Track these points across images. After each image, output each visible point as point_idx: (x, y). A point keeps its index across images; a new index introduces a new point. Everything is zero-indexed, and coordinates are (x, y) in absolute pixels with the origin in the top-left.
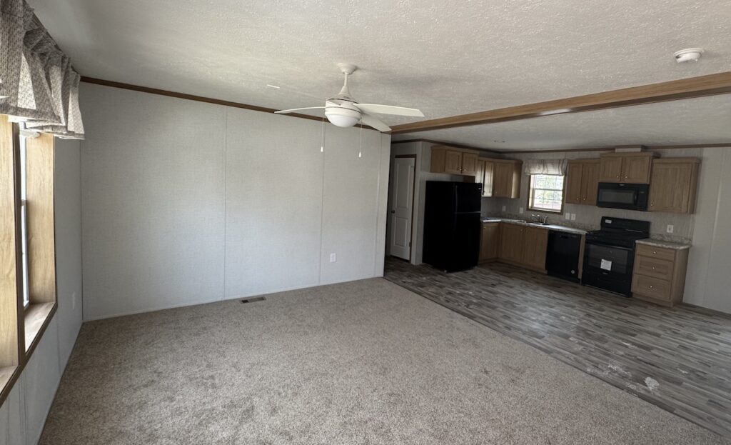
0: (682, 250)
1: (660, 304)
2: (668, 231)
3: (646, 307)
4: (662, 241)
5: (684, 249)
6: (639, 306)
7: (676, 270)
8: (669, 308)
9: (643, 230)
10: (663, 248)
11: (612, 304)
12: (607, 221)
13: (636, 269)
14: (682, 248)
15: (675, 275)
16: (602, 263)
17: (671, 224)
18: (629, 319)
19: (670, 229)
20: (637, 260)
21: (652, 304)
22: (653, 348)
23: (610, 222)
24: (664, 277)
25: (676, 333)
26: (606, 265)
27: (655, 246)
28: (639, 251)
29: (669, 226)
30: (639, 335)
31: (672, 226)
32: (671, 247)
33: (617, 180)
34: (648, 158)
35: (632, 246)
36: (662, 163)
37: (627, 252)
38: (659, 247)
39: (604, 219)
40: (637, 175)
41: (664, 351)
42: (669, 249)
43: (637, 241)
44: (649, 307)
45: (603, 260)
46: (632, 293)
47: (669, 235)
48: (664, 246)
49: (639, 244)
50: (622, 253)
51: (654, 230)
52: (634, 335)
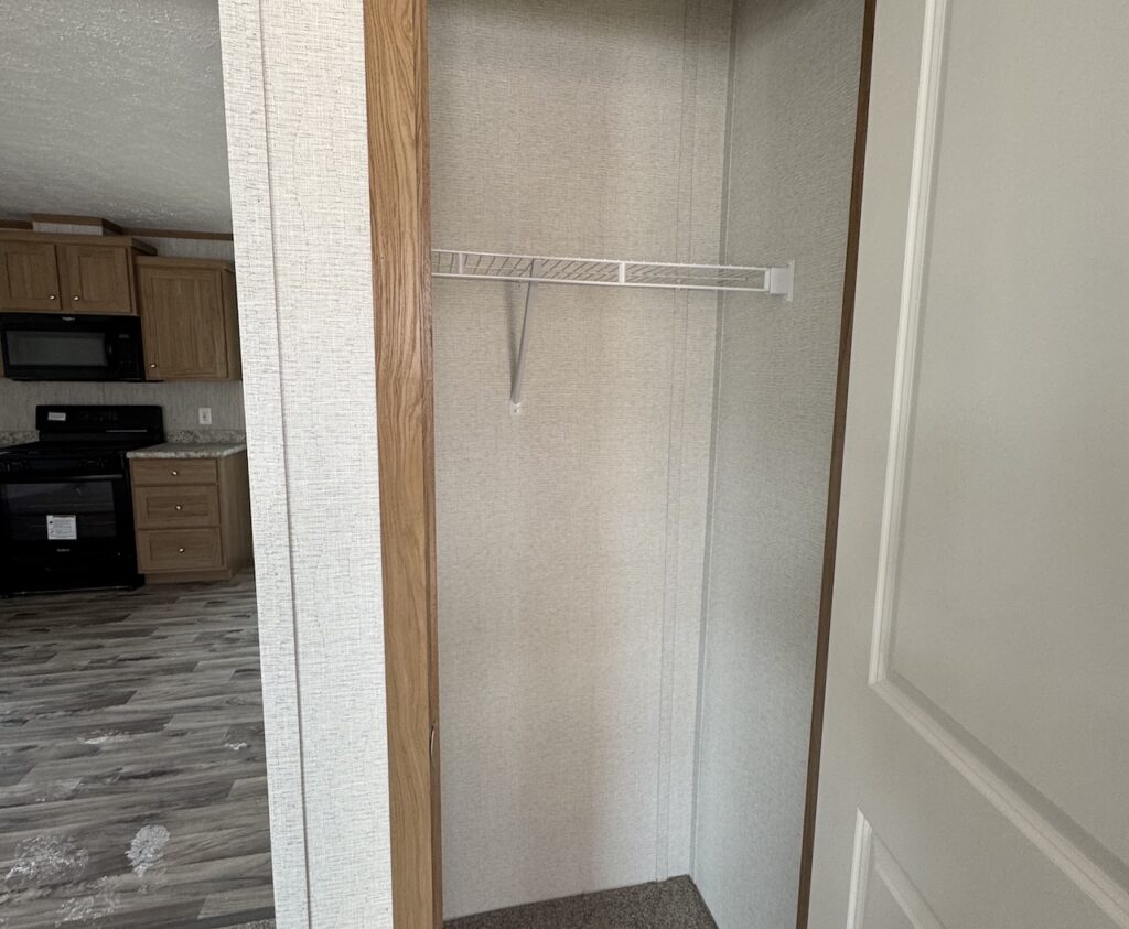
0: (228, 456)
1: (206, 579)
2: (202, 422)
3: (173, 601)
4: (194, 445)
5: (234, 454)
6: (158, 602)
7: (225, 500)
8: (225, 583)
9: (148, 425)
10: (189, 459)
11: (83, 625)
12: (53, 416)
13: (140, 520)
14: (228, 452)
15: (226, 513)
16: (50, 527)
17: (206, 406)
18: (122, 653)
19: (205, 417)
20: (139, 497)
21: (187, 586)
22: (167, 716)
23: (62, 417)
24: (205, 521)
25: (233, 640)
26: (62, 528)
27: (171, 459)
28: (138, 476)
29: (201, 411)
30: (141, 690)
31: (209, 410)
32: (205, 454)
33: (52, 307)
34: (123, 251)
35: (124, 467)
36: (161, 267)
37: (110, 484)
38: (181, 459)
39: (42, 411)
40: (104, 294)
41: (196, 709)
42: (203, 458)
43: (130, 455)
44: (183, 596)
45: (50, 518)
46: (143, 576)
47: (205, 431)
48: (192, 454)
49: (137, 459)
50: (100, 490)
51: (173, 424)
52: (124, 699)
